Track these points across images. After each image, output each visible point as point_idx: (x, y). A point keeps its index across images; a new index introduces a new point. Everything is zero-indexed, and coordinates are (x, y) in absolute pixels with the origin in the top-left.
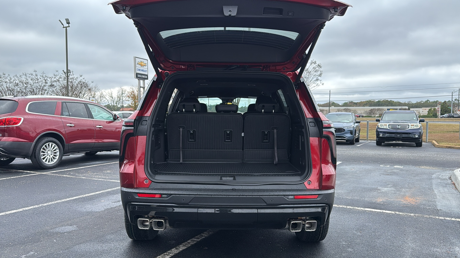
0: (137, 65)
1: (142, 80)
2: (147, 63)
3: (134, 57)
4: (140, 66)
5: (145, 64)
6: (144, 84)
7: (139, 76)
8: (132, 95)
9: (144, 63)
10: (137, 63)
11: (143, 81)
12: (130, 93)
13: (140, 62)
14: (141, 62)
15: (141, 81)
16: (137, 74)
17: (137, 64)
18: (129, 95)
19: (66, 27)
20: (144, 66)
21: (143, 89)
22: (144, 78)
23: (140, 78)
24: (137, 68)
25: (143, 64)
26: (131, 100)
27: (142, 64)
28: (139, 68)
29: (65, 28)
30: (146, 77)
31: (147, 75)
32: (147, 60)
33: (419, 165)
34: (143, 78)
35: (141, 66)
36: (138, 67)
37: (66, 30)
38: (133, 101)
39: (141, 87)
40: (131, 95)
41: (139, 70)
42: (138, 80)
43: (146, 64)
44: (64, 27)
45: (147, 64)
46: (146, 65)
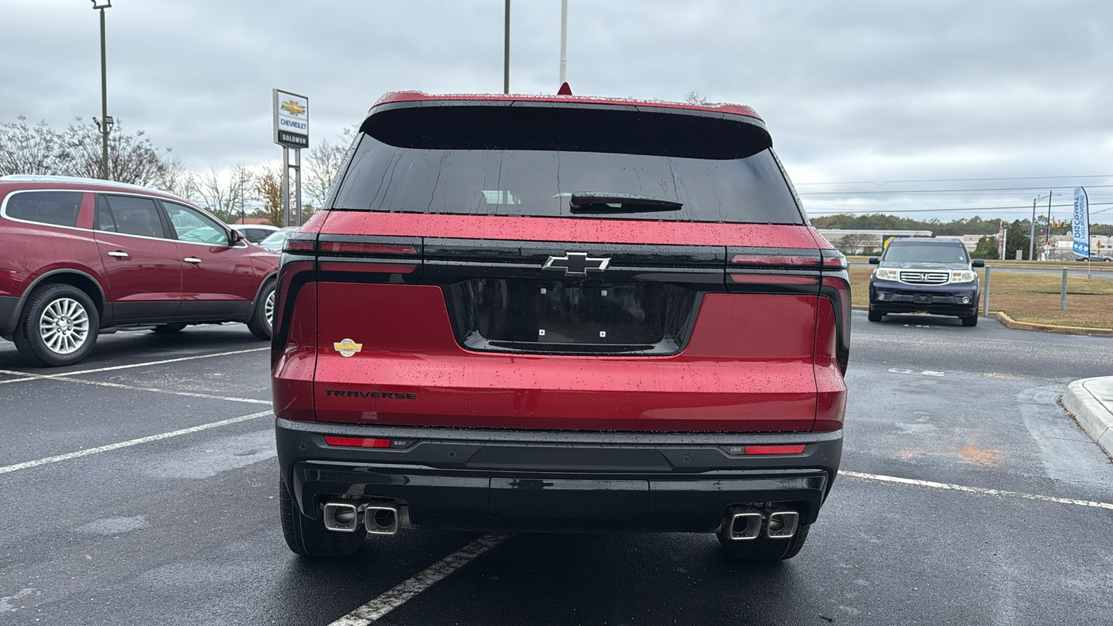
0: (281, 111)
1: (293, 148)
2: (306, 106)
3: (274, 89)
4: (287, 113)
5: (302, 109)
6: (298, 158)
7: (284, 137)
8: (267, 186)
9: (299, 104)
10: (280, 106)
11: (296, 151)
12: (262, 181)
13: (288, 102)
14: (291, 102)
15: (292, 152)
16: (281, 133)
17: (282, 107)
18: (259, 186)
19: (102, 8)
20: (299, 114)
21: (296, 170)
22: (299, 144)
23: (289, 142)
24: (281, 117)
25: (295, 107)
26: (265, 198)
27: (293, 109)
28: (286, 119)
29: (100, 10)
30: (304, 141)
31: (306, 137)
32: (307, 98)
33: (980, 371)
34: (295, 143)
35: (292, 113)
36: (284, 115)
37: (102, 14)
38: (268, 200)
39: (289, 166)
40: (264, 185)
41: (287, 123)
42: (284, 147)
43: (304, 107)
44: (95, 7)
45: (306, 109)
46: (304, 112)
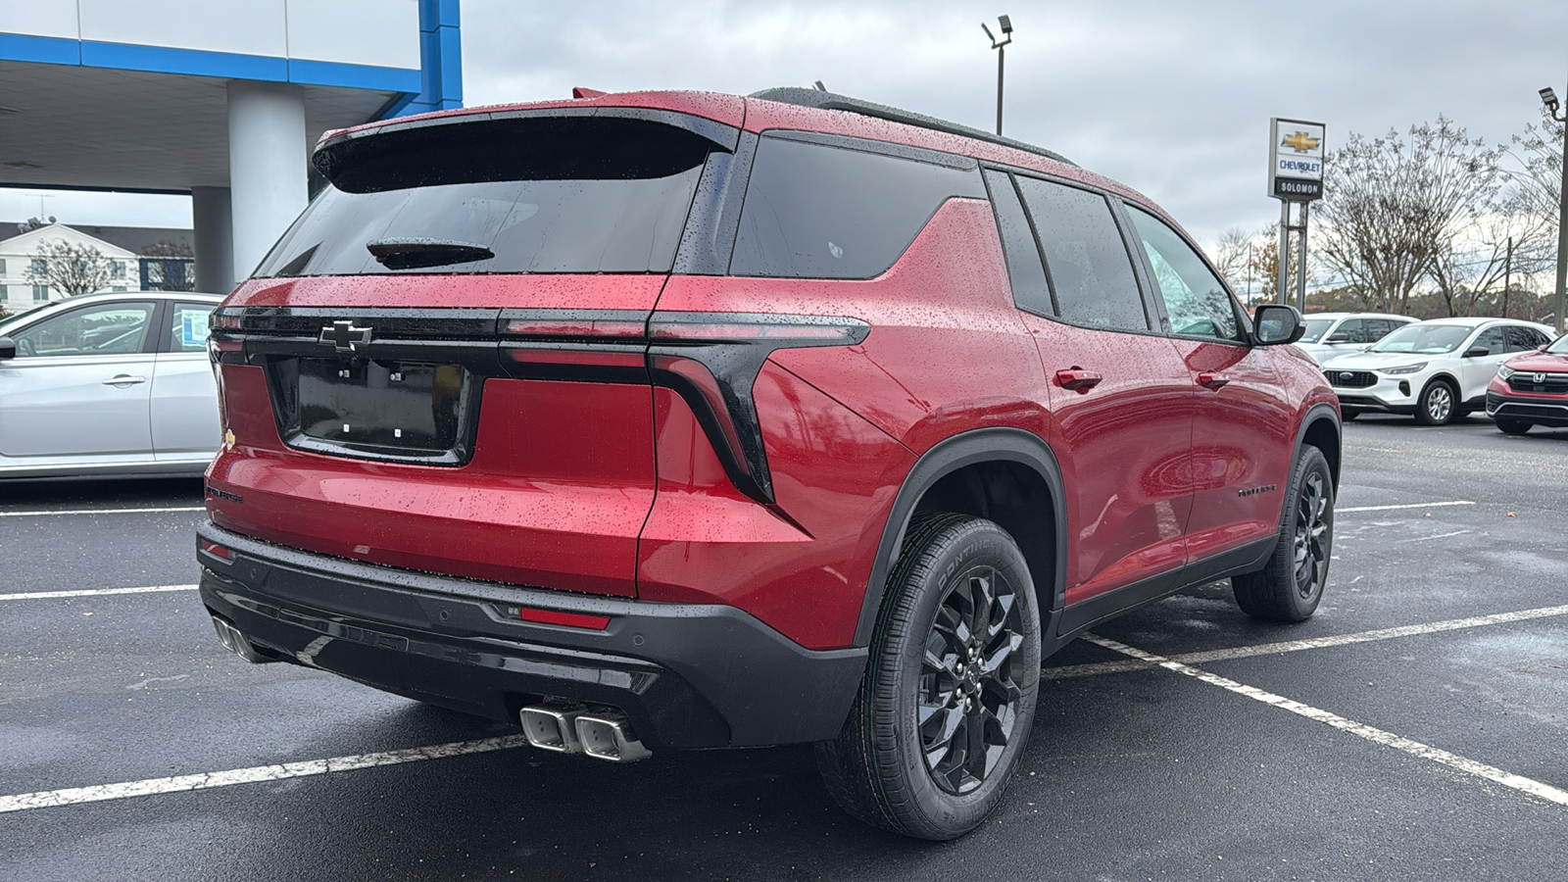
0: (1281, 149)
1: (1296, 201)
2: (1322, 137)
3: (1271, 119)
4: (1291, 150)
5: (1314, 143)
6: (1304, 216)
7: (1284, 187)
8: (1268, 260)
9: (1310, 136)
10: (1280, 141)
11: (1302, 205)
12: (1262, 252)
13: (1293, 134)
14: (1298, 134)
15: (1295, 209)
16: (1279, 181)
17: (1283, 143)
18: (1257, 260)
19: (1001, 45)
20: (1309, 151)
21: (1301, 233)
22: (1307, 194)
23: (1291, 193)
24: (1280, 158)
25: (1304, 141)
26: (1263, 276)
27: (1300, 144)
28: (1288, 159)
29: (998, 49)
30: (1315, 189)
31: (1319, 183)
32: (1324, 126)
34: (1302, 194)
35: (1298, 150)
36: (1287, 154)
37: (1001, 53)
38: (1268, 280)
39: (1291, 228)
40: (1264, 258)
41: (1289, 165)
42: (1284, 201)
43: (1317, 139)
44: (994, 47)
45: (1321, 142)
46: (1317, 146)
